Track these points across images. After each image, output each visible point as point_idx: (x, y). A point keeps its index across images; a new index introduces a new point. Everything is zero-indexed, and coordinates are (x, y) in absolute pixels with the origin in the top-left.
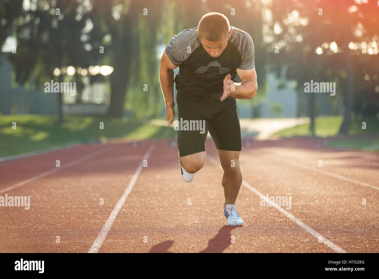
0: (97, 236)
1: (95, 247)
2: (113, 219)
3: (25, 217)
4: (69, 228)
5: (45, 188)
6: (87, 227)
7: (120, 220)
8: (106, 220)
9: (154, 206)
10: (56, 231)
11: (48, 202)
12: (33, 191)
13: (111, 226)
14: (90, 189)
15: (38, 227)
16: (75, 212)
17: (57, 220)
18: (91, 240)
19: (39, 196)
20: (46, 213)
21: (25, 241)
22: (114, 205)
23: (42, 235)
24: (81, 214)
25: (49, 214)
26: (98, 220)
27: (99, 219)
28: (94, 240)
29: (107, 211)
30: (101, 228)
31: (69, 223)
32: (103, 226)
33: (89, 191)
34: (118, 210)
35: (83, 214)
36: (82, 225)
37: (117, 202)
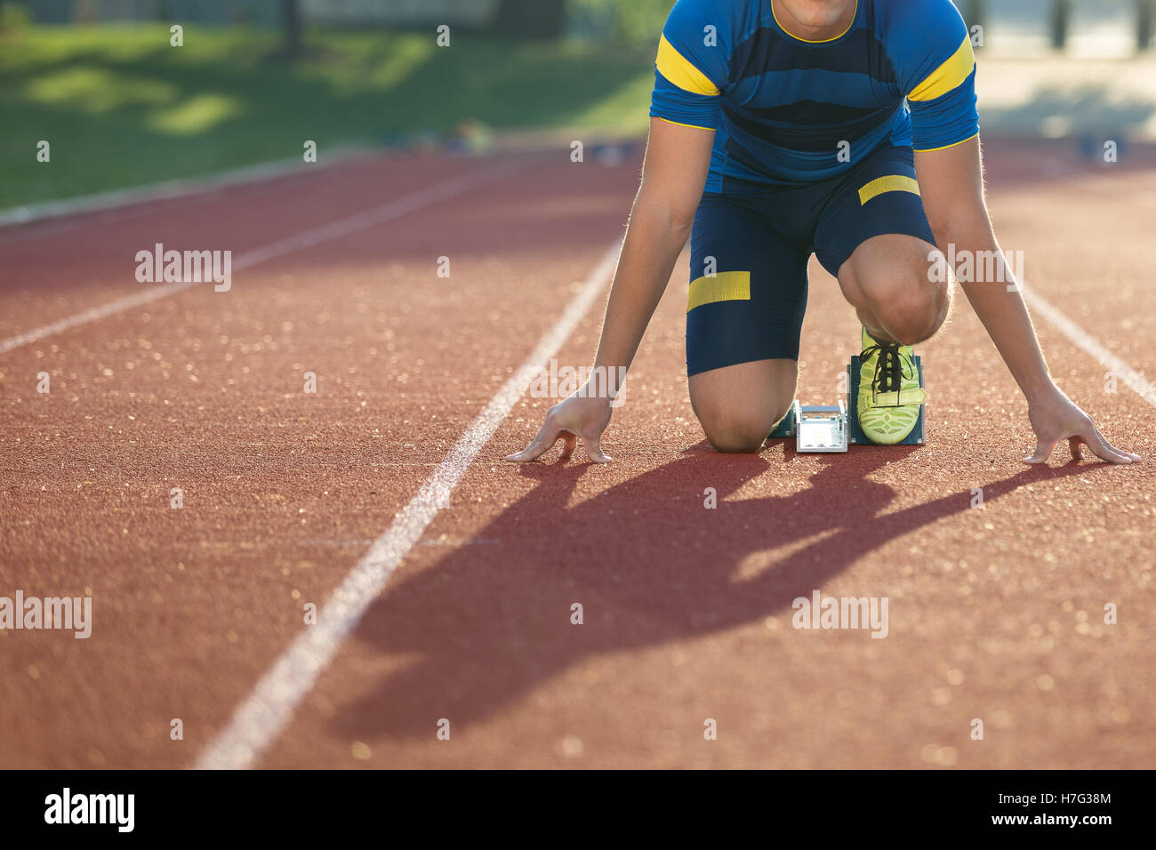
0: (389, 521)
1: (374, 565)
2: (470, 457)
3: (97, 446)
4: (275, 491)
5: (195, 332)
6: (352, 487)
7: (498, 462)
8: (439, 462)
9: (651, 407)
10: (221, 503)
11: (200, 386)
12: (145, 344)
13: (454, 485)
14: (389, 334)
15: (144, 488)
16: (310, 429)
17: (232, 457)
18: (364, 536)
19: (164, 364)
20: (189, 431)
21: (83, 542)
22: (482, 401)
23: (157, 517)
24: (335, 436)
25: (199, 436)
26: (404, 458)
27: (407, 457)
28: (373, 539)
29: (447, 425)
30: (412, 490)
31: (279, 471)
32: (421, 484)
33: (381, 346)
34: (497, 420)
35: (344, 433)
36: (332, 480)
37: (495, 389)
